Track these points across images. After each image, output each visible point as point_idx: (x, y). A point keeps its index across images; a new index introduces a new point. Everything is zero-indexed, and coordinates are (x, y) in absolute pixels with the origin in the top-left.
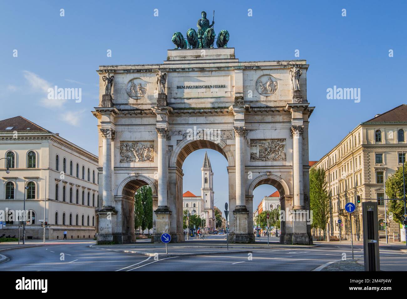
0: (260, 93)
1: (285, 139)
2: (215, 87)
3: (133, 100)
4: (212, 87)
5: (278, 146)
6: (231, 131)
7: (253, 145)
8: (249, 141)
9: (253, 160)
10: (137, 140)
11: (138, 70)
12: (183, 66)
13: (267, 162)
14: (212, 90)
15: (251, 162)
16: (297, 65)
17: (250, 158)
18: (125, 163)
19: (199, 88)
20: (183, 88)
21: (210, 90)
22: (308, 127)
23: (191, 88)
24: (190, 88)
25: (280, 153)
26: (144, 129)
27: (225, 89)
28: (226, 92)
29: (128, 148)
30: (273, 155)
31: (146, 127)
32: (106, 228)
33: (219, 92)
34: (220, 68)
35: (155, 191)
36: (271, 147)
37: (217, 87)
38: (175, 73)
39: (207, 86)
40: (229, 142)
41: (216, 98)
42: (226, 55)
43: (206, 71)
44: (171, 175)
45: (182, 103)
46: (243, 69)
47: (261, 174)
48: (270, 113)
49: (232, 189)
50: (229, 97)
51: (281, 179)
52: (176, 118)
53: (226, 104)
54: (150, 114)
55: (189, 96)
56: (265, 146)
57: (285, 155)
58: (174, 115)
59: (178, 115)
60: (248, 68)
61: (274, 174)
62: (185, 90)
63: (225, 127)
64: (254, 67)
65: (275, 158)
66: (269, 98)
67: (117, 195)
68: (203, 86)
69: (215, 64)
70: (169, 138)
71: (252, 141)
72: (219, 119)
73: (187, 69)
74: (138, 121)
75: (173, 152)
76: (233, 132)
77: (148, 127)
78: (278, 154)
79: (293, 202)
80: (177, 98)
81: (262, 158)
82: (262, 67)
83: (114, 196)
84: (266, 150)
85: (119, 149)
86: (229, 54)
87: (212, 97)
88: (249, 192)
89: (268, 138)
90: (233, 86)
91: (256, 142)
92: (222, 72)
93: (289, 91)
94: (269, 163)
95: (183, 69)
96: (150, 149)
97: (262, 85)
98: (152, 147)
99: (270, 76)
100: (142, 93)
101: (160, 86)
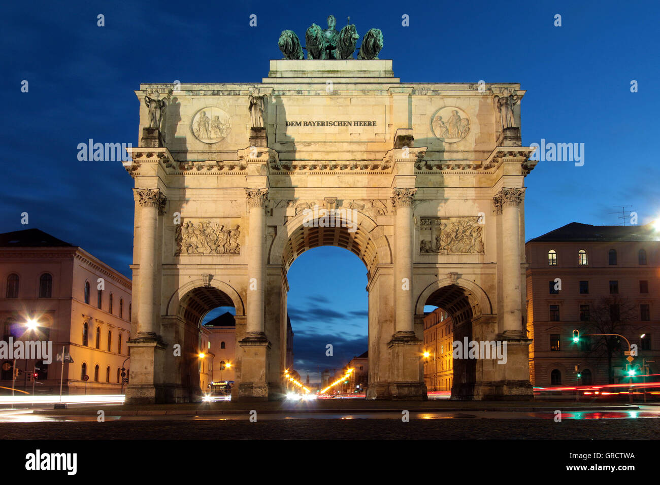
0: (438, 136)
2: (356, 125)
3: (203, 144)
4: (351, 125)
5: (470, 228)
6: (385, 201)
7: (425, 227)
8: (419, 220)
10: (208, 215)
12: (298, 87)
13: (450, 257)
14: (351, 129)
15: (422, 256)
18: (184, 256)
19: (327, 125)
20: (298, 125)
21: (347, 130)
23: (313, 124)
24: (311, 125)
25: (473, 241)
26: (222, 196)
27: (375, 128)
28: (376, 134)
29: (191, 231)
30: (461, 244)
31: (225, 192)
32: (141, 374)
33: (365, 134)
34: (366, 91)
35: (239, 306)
36: (457, 230)
37: (360, 124)
38: (282, 99)
39: (343, 123)
40: (381, 220)
41: (359, 143)
42: (377, 71)
43: (340, 96)
44: (271, 279)
45: (294, 152)
46: (408, 94)
47: (440, 277)
48: (457, 170)
49: (386, 304)
50: (381, 142)
51: (476, 286)
52: (282, 177)
53: (377, 154)
54: (235, 168)
55: (308, 139)
56: (446, 229)
57: (483, 246)
58: (280, 171)
59: (287, 171)
60: (417, 94)
61: (463, 277)
62: (302, 129)
63: (375, 195)
64: (429, 91)
65: (464, 250)
66: (455, 147)
67: (167, 315)
68: (334, 122)
69: (357, 85)
70: (269, 212)
71: (423, 221)
72: (363, 179)
73: (307, 91)
74: (212, 181)
75: (277, 237)
76: (389, 204)
77: (229, 191)
78: (471, 242)
79: (498, 326)
80: (287, 143)
81: (441, 249)
82: (444, 93)
83: (162, 316)
84: (448, 235)
85: (173, 231)
86: (382, 69)
87: (351, 143)
88: (417, 310)
89: (452, 214)
90: (389, 125)
91: (431, 222)
92: (370, 99)
93: (490, 135)
94: (454, 259)
95: (299, 92)
97: (441, 124)
98: (237, 229)
99: (457, 109)
100: (219, 134)
101: (255, 114)
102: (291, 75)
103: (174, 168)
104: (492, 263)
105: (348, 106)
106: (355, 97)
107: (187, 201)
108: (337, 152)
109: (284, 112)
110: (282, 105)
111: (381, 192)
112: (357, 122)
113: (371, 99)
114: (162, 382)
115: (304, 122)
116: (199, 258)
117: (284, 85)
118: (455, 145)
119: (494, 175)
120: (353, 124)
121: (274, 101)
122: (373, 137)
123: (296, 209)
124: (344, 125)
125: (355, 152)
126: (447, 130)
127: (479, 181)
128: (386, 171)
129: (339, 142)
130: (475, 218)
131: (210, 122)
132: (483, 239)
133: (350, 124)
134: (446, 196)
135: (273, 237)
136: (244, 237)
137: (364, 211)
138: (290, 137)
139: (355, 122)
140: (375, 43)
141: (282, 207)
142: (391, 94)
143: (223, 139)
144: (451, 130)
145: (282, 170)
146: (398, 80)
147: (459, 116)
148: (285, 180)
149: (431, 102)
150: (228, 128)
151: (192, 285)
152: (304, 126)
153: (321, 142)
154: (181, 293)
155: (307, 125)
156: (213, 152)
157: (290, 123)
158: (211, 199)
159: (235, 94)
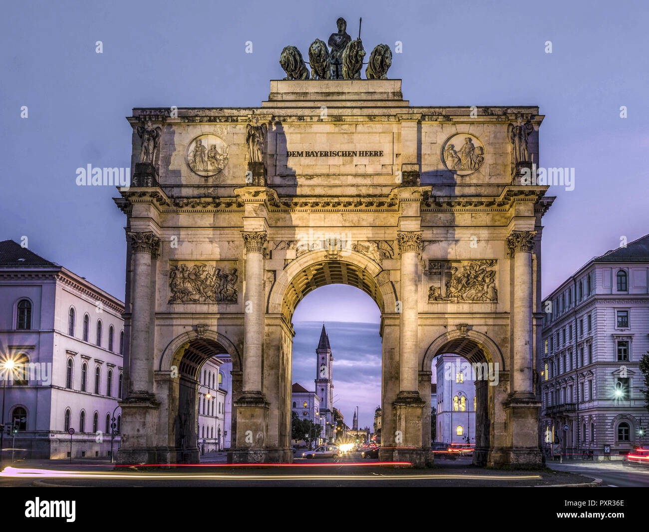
0: (450, 168)
1: (496, 260)
2: (362, 155)
3: (199, 177)
4: (356, 155)
5: (482, 273)
6: (392, 242)
8: (427, 263)
9: (433, 302)
10: (203, 258)
11: (210, 117)
12: (300, 112)
13: (461, 306)
14: (357, 160)
15: (430, 305)
16: (522, 115)
17: (428, 298)
18: (178, 304)
19: (331, 156)
21: (352, 162)
22: (541, 237)
23: (315, 155)
24: (314, 156)
25: (485, 288)
26: (218, 236)
27: (382, 158)
28: (382, 165)
29: (186, 275)
30: (473, 291)
31: (222, 232)
32: (133, 437)
33: (369, 166)
34: (373, 117)
35: (236, 361)
36: (469, 275)
37: (366, 154)
38: (283, 125)
39: (347, 153)
40: (387, 264)
41: (365, 176)
42: (385, 93)
43: (345, 123)
44: (270, 330)
45: (295, 186)
46: (417, 121)
47: (449, 329)
48: (469, 207)
49: (392, 359)
50: (388, 174)
51: (487, 339)
52: (283, 215)
53: (383, 188)
54: (232, 205)
55: (310, 172)
56: (457, 273)
57: (496, 293)
58: (280, 209)
59: (287, 208)
60: (427, 120)
61: (474, 328)
62: (305, 160)
63: (381, 235)
64: (440, 117)
65: (476, 297)
66: (467, 180)
67: (160, 370)
68: (338, 152)
69: (363, 109)
70: (268, 254)
71: (432, 264)
72: (368, 218)
73: (309, 118)
74: (208, 220)
75: (276, 283)
76: (395, 245)
77: (227, 231)
78: (483, 289)
79: (511, 385)
80: (288, 176)
81: (452, 297)
82: (456, 119)
83: (155, 371)
84: (459, 281)
85: (167, 275)
86: (390, 90)
87: (356, 175)
88: (425, 365)
89: (463, 257)
90: (397, 155)
91: (440, 266)
92: (377, 125)
93: (505, 166)
94: (465, 308)
95: (301, 118)
96: (230, 277)
97: (453, 153)
98: (234, 273)
99: (470, 136)
100: (216, 165)
101: (253, 147)
102: (292, 97)
103: (168, 205)
104: (506, 313)
105: (353, 133)
106: (361, 123)
107: (182, 242)
108: (341, 186)
109: (285, 141)
110: (283, 134)
111: (388, 232)
112: (363, 152)
113: (377, 127)
114: (154, 445)
115: (306, 152)
116: (194, 306)
117: (286, 110)
118: (467, 178)
119: (509, 212)
120: (358, 155)
121: (274, 128)
122: (378, 168)
123: (297, 250)
124: (349, 156)
125: (359, 186)
126: (460, 160)
127: (493, 220)
128: (393, 208)
129: (343, 175)
130: (488, 261)
131: (206, 152)
132: (497, 285)
133: (355, 153)
134: (457, 237)
135: (273, 282)
136: (242, 282)
137: (369, 253)
138: (291, 169)
139: (360, 152)
140: (382, 61)
141: (282, 249)
142: (399, 120)
143: (220, 172)
144: (464, 161)
145: (282, 207)
147: (473, 145)
148: (285, 218)
149: (442, 128)
150: (225, 159)
151: (187, 337)
152: (306, 156)
153: (324, 175)
154: (175, 346)
155: (309, 156)
156: (209, 187)
157: (291, 152)
158: (207, 240)
159: (233, 121)
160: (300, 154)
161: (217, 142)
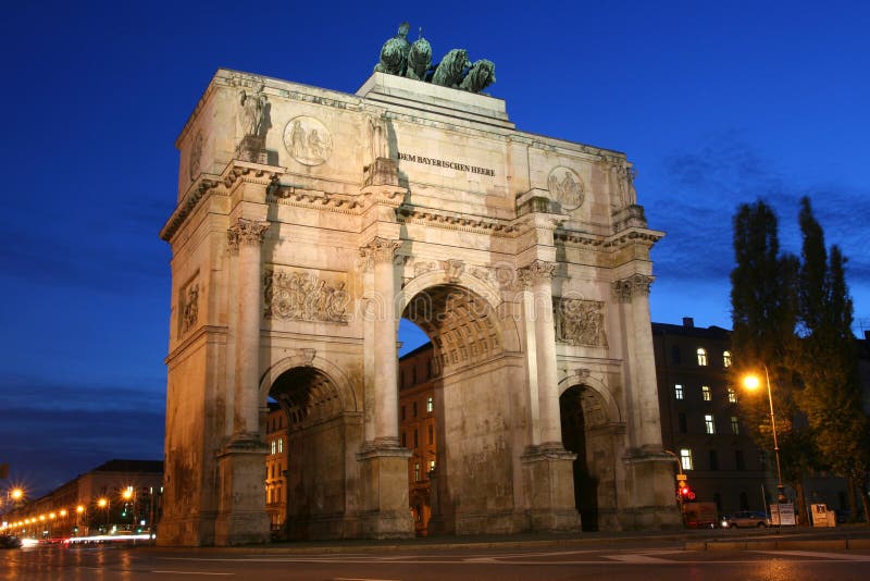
0: (555, 200)
1: (603, 303)
2: (474, 171)
3: (299, 165)
4: (468, 170)
10: (307, 264)
13: (578, 349)
14: (469, 174)
18: (277, 319)
19: (444, 166)
20: (411, 159)
21: (465, 176)
23: (428, 162)
24: (426, 163)
25: (596, 331)
26: (325, 240)
27: (493, 178)
28: (495, 186)
31: (330, 235)
33: (482, 183)
35: (350, 398)
36: (581, 317)
37: (478, 171)
38: (394, 123)
39: (460, 166)
40: (507, 295)
41: (478, 194)
43: (456, 133)
45: (410, 194)
46: (526, 146)
47: (569, 372)
48: (580, 244)
49: (517, 404)
50: (501, 197)
51: (604, 387)
54: (344, 204)
55: (422, 180)
56: (570, 313)
57: (606, 338)
59: (404, 218)
60: (534, 146)
61: (591, 374)
62: (416, 165)
64: (546, 146)
68: (451, 164)
69: (473, 123)
72: (485, 240)
73: (421, 120)
74: (312, 218)
77: (336, 234)
78: (594, 331)
82: (560, 151)
89: (574, 296)
90: (508, 177)
94: (581, 352)
95: (413, 118)
96: (337, 292)
98: (342, 287)
99: (570, 171)
100: (319, 154)
101: (379, 141)
102: (400, 95)
104: (618, 360)
105: (465, 146)
106: (473, 136)
107: (281, 241)
111: (505, 259)
112: (475, 168)
113: (489, 143)
115: (418, 157)
116: (297, 324)
117: (395, 106)
118: (572, 214)
119: (614, 254)
120: (470, 170)
122: (492, 189)
123: (415, 268)
124: (461, 170)
125: (474, 205)
126: (563, 194)
127: (599, 260)
128: (510, 234)
129: (457, 190)
130: (596, 303)
131: (306, 136)
132: (606, 330)
133: (467, 168)
134: (569, 273)
136: (353, 300)
137: (488, 281)
138: (403, 173)
139: (472, 168)
141: (398, 265)
142: (511, 141)
146: (513, 126)
147: (573, 180)
149: (548, 158)
150: (329, 148)
151: (289, 363)
152: (418, 162)
153: (438, 186)
154: (275, 374)
155: (422, 162)
156: (312, 178)
157: (402, 155)
158: (312, 242)
159: (340, 107)
160: (413, 159)
161: (319, 127)
